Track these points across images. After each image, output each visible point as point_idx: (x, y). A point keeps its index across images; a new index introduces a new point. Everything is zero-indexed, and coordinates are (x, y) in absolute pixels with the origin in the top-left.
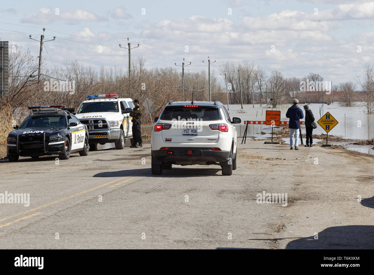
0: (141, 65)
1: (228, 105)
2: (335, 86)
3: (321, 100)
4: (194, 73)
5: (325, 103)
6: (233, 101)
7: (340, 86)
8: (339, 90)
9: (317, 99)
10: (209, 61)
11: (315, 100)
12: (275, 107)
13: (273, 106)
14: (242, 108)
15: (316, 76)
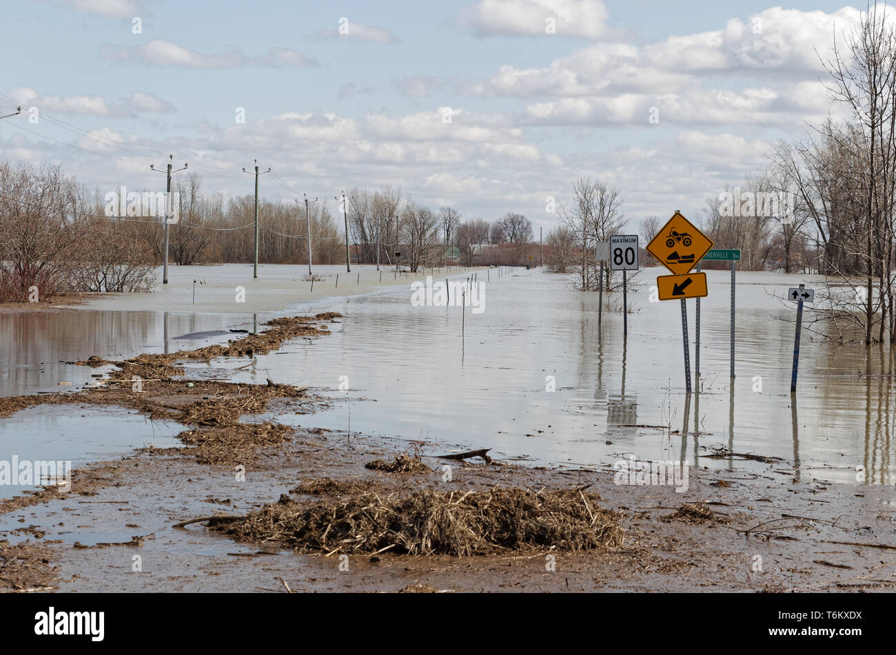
0: (193, 188)
1: (350, 266)
3: (522, 260)
4: (291, 206)
5: (524, 266)
6: (360, 259)
9: (515, 258)
10: (256, 168)
12: (415, 271)
13: (412, 268)
14: (348, 271)
15: (520, 219)
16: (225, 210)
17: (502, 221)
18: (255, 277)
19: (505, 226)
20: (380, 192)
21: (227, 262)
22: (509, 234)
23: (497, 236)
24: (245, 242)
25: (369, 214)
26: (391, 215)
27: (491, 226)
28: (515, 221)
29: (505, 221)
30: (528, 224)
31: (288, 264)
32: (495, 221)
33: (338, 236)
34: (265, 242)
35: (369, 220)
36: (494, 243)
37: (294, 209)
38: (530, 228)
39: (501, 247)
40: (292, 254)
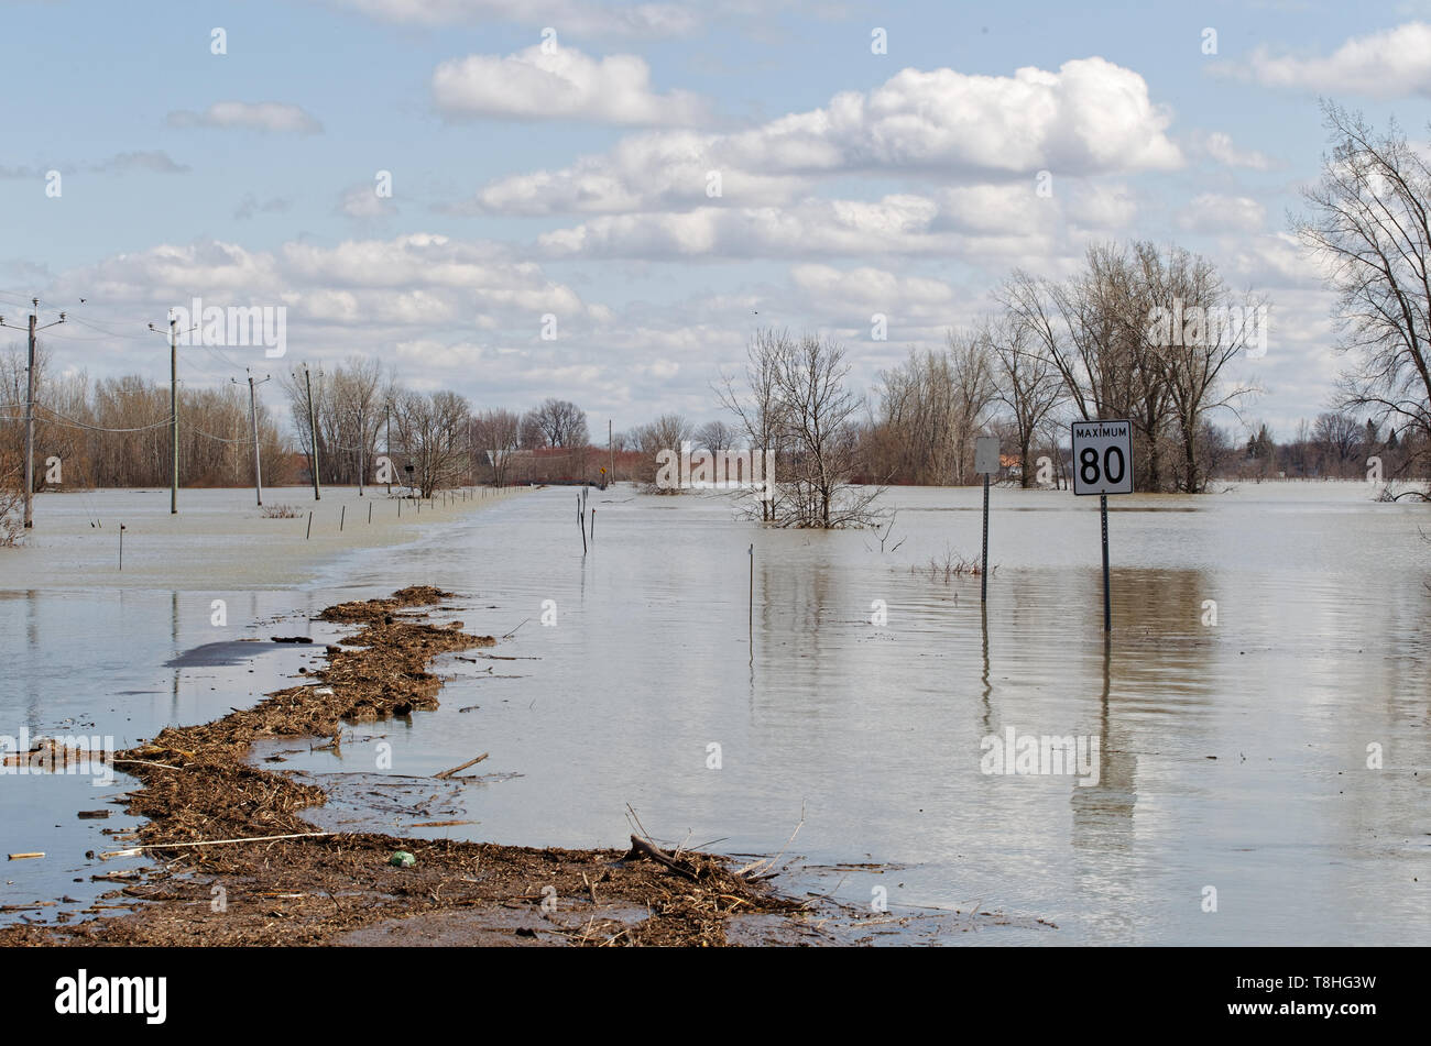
1: (318, 489)
2: (617, 435)
3: (578, 475)
5: (592, 484)
7: (631, 437)
8: (629, 447)
9: (568, 470)
11: (560, 476)
12: (428, 497)
13: (423, 492)
14: (317, 499)
15: (565, 409)
16: (91, 400)
17: (538, 412)
18: (173, 512)
19: (542, 420)
20: (346, 368)
21: (98, 485)
22: (550, 434)
23: (531, 435)
24: (126, 453)
25: (327, 404)
26: (364, 405)
27: (520, 420)
28: (559, 412)
29: (543, 412)
30: (580, 417)
31: (199, 487)
32: (526, 412)
33: (279, 440)
34: (159, 452)
35: (327, 413)
36: (525, 447)
37: (206, 398)
38: (583, 422)
39: (538, 453)
40: (204, 471)
